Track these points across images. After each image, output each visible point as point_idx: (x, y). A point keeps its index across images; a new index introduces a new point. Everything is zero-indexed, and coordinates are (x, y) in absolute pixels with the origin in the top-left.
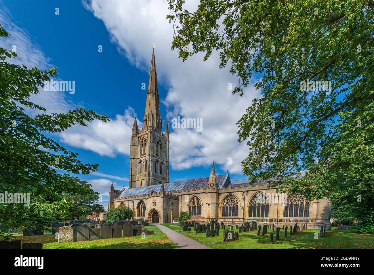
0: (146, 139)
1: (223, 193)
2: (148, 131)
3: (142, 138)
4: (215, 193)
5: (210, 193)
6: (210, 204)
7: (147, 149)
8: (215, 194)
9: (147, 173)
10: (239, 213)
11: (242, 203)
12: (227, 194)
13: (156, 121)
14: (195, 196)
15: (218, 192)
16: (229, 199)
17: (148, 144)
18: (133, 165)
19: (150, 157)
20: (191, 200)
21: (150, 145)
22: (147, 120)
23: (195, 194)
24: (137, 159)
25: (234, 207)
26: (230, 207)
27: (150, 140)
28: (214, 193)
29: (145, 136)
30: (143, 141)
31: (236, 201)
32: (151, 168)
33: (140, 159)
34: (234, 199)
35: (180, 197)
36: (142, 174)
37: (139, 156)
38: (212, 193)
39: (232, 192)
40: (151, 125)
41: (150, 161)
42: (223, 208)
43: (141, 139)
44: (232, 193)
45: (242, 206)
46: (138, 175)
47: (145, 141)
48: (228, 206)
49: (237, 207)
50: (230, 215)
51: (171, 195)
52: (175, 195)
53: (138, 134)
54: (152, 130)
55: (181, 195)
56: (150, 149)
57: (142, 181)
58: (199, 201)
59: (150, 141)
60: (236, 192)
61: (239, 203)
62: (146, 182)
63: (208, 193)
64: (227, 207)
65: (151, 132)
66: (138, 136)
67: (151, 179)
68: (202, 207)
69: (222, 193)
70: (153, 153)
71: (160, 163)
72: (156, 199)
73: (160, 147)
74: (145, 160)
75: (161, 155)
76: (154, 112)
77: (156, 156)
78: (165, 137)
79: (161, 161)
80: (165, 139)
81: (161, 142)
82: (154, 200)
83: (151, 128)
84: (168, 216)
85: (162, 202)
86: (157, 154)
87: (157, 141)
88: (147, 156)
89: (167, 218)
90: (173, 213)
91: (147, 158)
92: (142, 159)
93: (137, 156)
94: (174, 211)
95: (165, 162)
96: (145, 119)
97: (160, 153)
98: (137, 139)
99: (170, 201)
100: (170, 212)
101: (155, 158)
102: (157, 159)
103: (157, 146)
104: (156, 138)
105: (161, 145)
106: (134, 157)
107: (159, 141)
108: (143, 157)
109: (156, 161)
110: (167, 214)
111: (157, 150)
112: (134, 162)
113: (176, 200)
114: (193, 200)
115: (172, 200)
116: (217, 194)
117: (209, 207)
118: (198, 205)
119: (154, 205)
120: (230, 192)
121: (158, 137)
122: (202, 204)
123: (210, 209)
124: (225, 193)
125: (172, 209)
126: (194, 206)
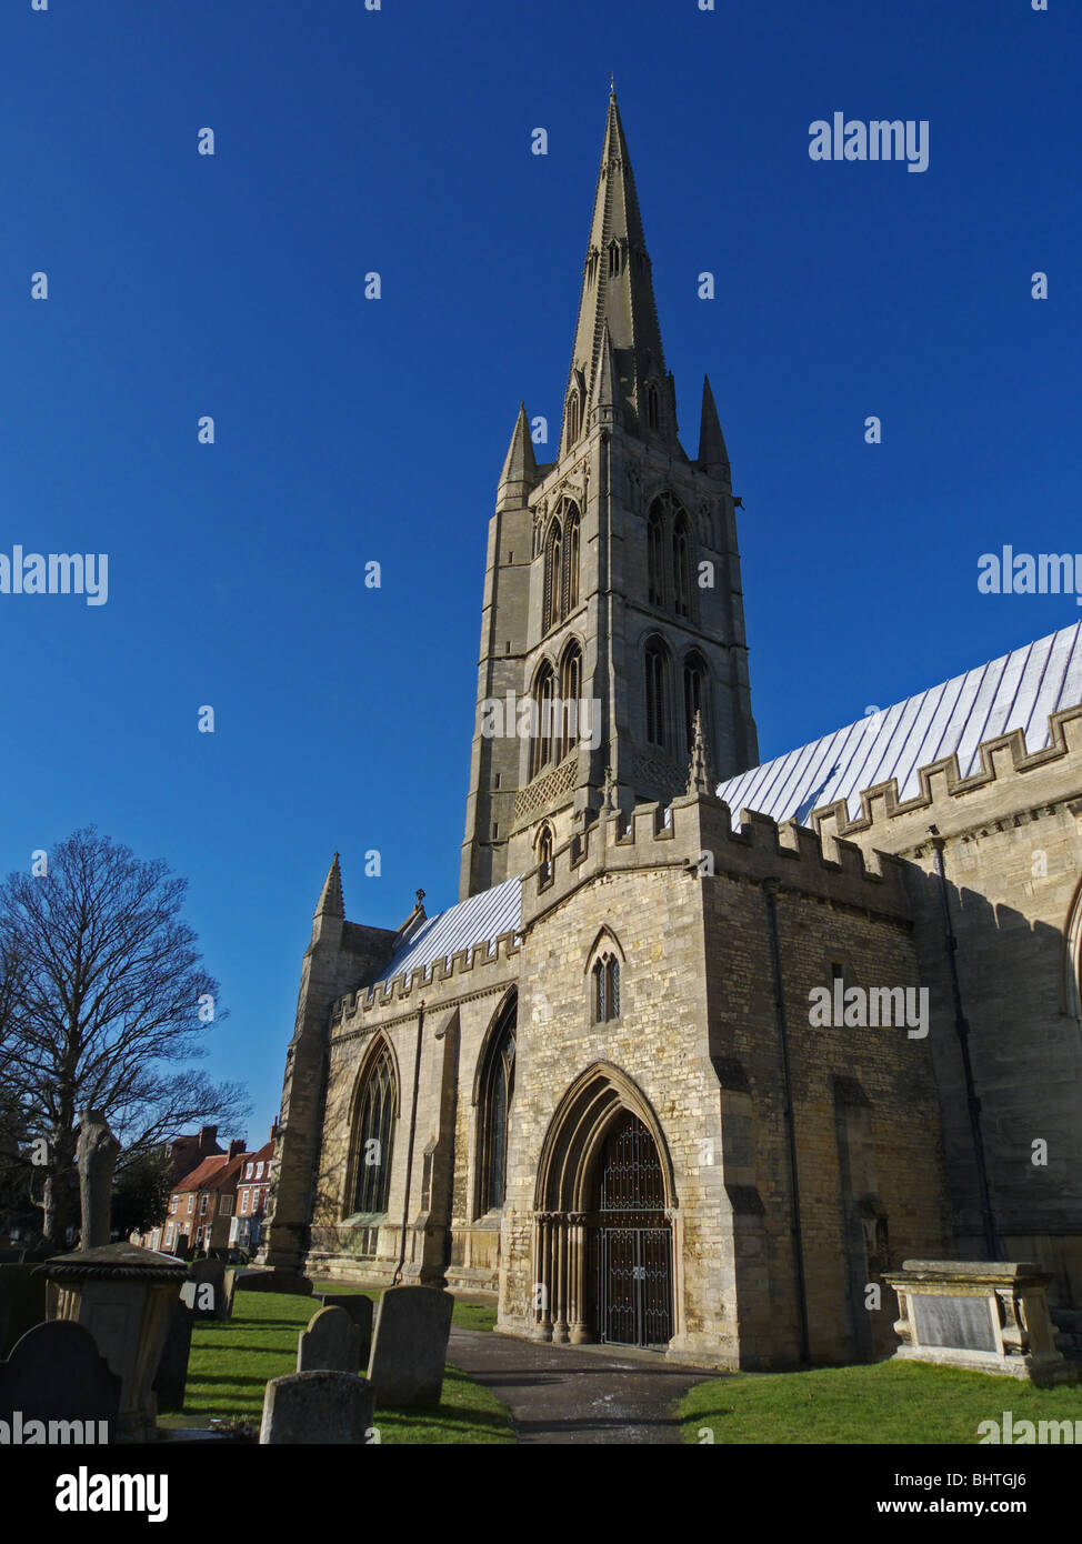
0: (577, 497)
2: (588, 441)
7: (588, 556)
17: (589, 526)
19: (601, 613)
22: (588, 391)
24: (524, 656)
29: (571, 481)
33: (540, 650)
37: (532, 637)
40: (607, 400)
41: (603, 639)
43: (550, 508)
47: (574, 513)
53: (534, 485)
54: (610, 426)
56: (602, 554)
65: (605, 438)
66: (534, 498)
70: (620, 580)
71: (683, 654)
72: (628, 914)
73: (675, 538)
74: (572, 648)
75: (682, 598)
76: (626, 340)
77: (643, 602)
78: (706, 472)
79: (686, 640)
80: (702, 481)
81: (678, 505)
82: (603, 932)
83: (605, 412)
84: (806, 1200)
85: (696, 942)
86: (657, 591)
87: (650, 500)
88: (586, 609)
89: (796, 1232)
90: (868, 1146)
91: (584, 626)
92: (554, 647)
93: (523, 633)
94: (871, 1107)
95: (720, 652)
96: (574, 391)
97: (676, 587)
98: (526, 523)
99: (802, 926)
100: (815, 1112)
101: (641, 615)
102: (656, 623)
103: (650, 537)
104: (643, 476)
105: (681, 524)
106: (505, 646)
107: (664, 501)
108: (560, 629)
109: (649, 640)
110: (782, 1166)
111: (650, 561)
112: (500, 683)
113: (875, 916)
115: (829, 913)
121: (653, 473)
125: (840, 1065)
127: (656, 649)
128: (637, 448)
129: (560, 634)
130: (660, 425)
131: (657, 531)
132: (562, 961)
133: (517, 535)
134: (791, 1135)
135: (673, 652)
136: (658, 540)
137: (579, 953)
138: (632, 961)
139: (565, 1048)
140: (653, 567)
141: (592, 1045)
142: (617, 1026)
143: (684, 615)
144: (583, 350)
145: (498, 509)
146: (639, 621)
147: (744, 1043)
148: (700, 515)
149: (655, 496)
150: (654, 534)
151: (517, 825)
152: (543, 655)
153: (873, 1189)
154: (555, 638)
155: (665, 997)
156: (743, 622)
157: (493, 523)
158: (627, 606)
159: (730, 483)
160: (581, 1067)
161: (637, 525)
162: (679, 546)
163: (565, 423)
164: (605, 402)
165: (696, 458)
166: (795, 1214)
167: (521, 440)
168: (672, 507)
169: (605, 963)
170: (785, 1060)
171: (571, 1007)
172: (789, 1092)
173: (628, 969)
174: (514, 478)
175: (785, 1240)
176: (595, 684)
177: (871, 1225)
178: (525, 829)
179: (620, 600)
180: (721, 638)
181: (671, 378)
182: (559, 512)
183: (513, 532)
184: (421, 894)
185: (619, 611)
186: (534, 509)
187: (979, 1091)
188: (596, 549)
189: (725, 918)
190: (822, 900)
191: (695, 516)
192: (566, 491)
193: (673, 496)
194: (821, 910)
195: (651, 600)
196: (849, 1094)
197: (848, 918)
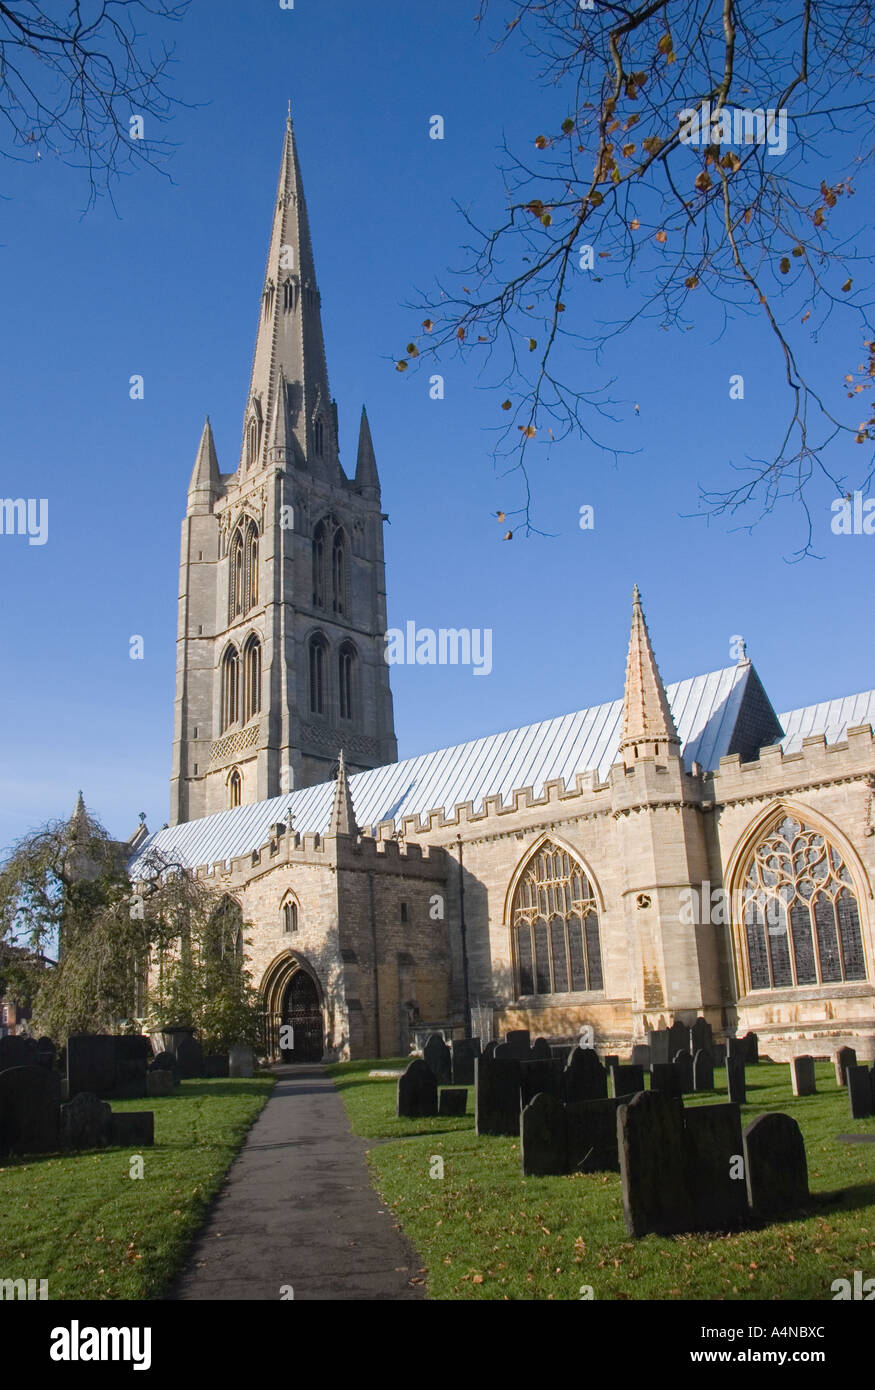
0: (256, 517)
1: (732, 803)
2: (266, 473)
3: (235, 514)
4: (676, 804)
5: (636, 809)
6: (653, 895)
7: (265, 570)
8: (676, 815)
9: (261, 719)
12: (758, 805)
13: (310, 414)
14: (548, 845)
15: (693, 798)
16: (777, 846)
17: (266, 543)
18: (191, 679)
19: (276, 619)
20: (525, 874)
21: (277, 547)
22: (265, 419)
23: (545, 825)
24: (214, 638)
25: (823, 910)
26: (799, 913)
27: (277, 520)
28: (667, 805)
29: (251, 502)
30: (243, 529)
31: (835, 856)
32: (283, 687)
33: (227, 636)
34: (815, 839)
36: (235, 728)
37: (220, 624)
38: (654, 806)
39: (789, 792)
40: (282, 442)
41: (277, 637)
43: (234, 519)
44: (793, 797)
46: (215, 738)
47: (253, 529)
49: (849, 907)
50: (806, 975)
52: (414, 848)
53: (220, 497)
54: (284, 465)
55: (462, 844)
56: (277, 572)
57: (238, 775)
58: (572, 878)
59: (278, 527)
60: (816, 787)
61: (853, 869)
62: (260, 772)
63: (626, 812)
65: (278, 478)
66: (219, 507)
67: (284, 755)
68: (603, 923)
69: (721, 806)
70: (291, 593)
71: (338, 645)
72: (301, 884)
73: (334, 550)
74: (253, 641)
75: (339, 599)
76: (298, 376)
77: (308, 606)
78: (360, 493)
79: (341, 634)
80: (357, 502)
81: (337, 524)
82: (288, 891)
83: (280, 452)
84: (382, 1004)
85: (334, 901)
86: (319, 595)
87: (314, 524)
88: (264, 612)
89: (377, 1016)
90: (413, 981)
91: (263, 625)
92: (239, 637)
93: (213, 620)
94: (417, 964)
95: (367, 639)
96: (253, 417)
97: (334, 589)
98: (212, 527)
99: (387, 889)
100: (389, 970)
101: (306, 618)
102: (318, 623)
103: (314, 551)
104: (309, 503)
105: (339, 539)
106: (198, 628)
107: (325, 522)
108: (243, 623)
109: (312, 637)
110: (372, 992)
111: (314, 570)
112: (195, 658)
113: (426, 879)
114: (534, 877)
115: (401, 881)
116: (693, 810)
117: (646, 923)
118: (573, 914)
119: (288, 929)
120: (780, 793)
121: (317, 500)
122: (597, 898)
123: (657, 939)
124: (748, 805)
125: (402, 948)
126: (546, 917)
127: (318, 642)
128: (305, 479)
129: (243, 627)
130: (324, 453)
131: (320, 545)
132: (267, 901)
133: (205, 537)
134: (376, 979)
135: (331, 644)
136: (320, 553)
137: (276, 899)
138: (304, 907)
139: (269, 943)
140: (316, 575)
141: (284, 941)
142: (297, 934)
143: (341, 612)
144: (260, 381)
145: (190, 511)
146: (306, 623)
147: (355, 943)
148: (354, 530)
149: (318, 519)
150: (317, 548)
151: (212, 767)
152: (229, 641)
153: (414, 996)
154: (238, 629)
155: (320, 924)
156: (385, 616)
157: (185, 523)
158: (296, 612)
159: (380, 503)
160: (279, 952)
161: (305, 544)
162: (337, 556)
163: (245, 442)
164: (279, 444)
165: (353, 478)
166: (377, 1009)
167: (207, 453)
168: (332, 525)
169: (290, 906)
170: (375, 949)
171: (273, 924)
172: (377, 960)
173: (301, 910)
174: (202, 488)
175: (372, 1019)
176: (272, 673)
177: (412, 1012)
178: (220, 770)
179: (291, 609)
180: (368, 630)
181: (334, 406)
182: (241, 524)
183: (202, 534)
184: (142, 817)
185: (290, 618)
186: (219, 517)
187: (468, 955)
188: (272, 568)
189: (348, 890)
190: (398, 875)
191: (350, 532)
192: (247, 511)
193: (333, 517)
194: (397, 880)
195: (315, 603)
196: (405, 960)
197: (411, 882)
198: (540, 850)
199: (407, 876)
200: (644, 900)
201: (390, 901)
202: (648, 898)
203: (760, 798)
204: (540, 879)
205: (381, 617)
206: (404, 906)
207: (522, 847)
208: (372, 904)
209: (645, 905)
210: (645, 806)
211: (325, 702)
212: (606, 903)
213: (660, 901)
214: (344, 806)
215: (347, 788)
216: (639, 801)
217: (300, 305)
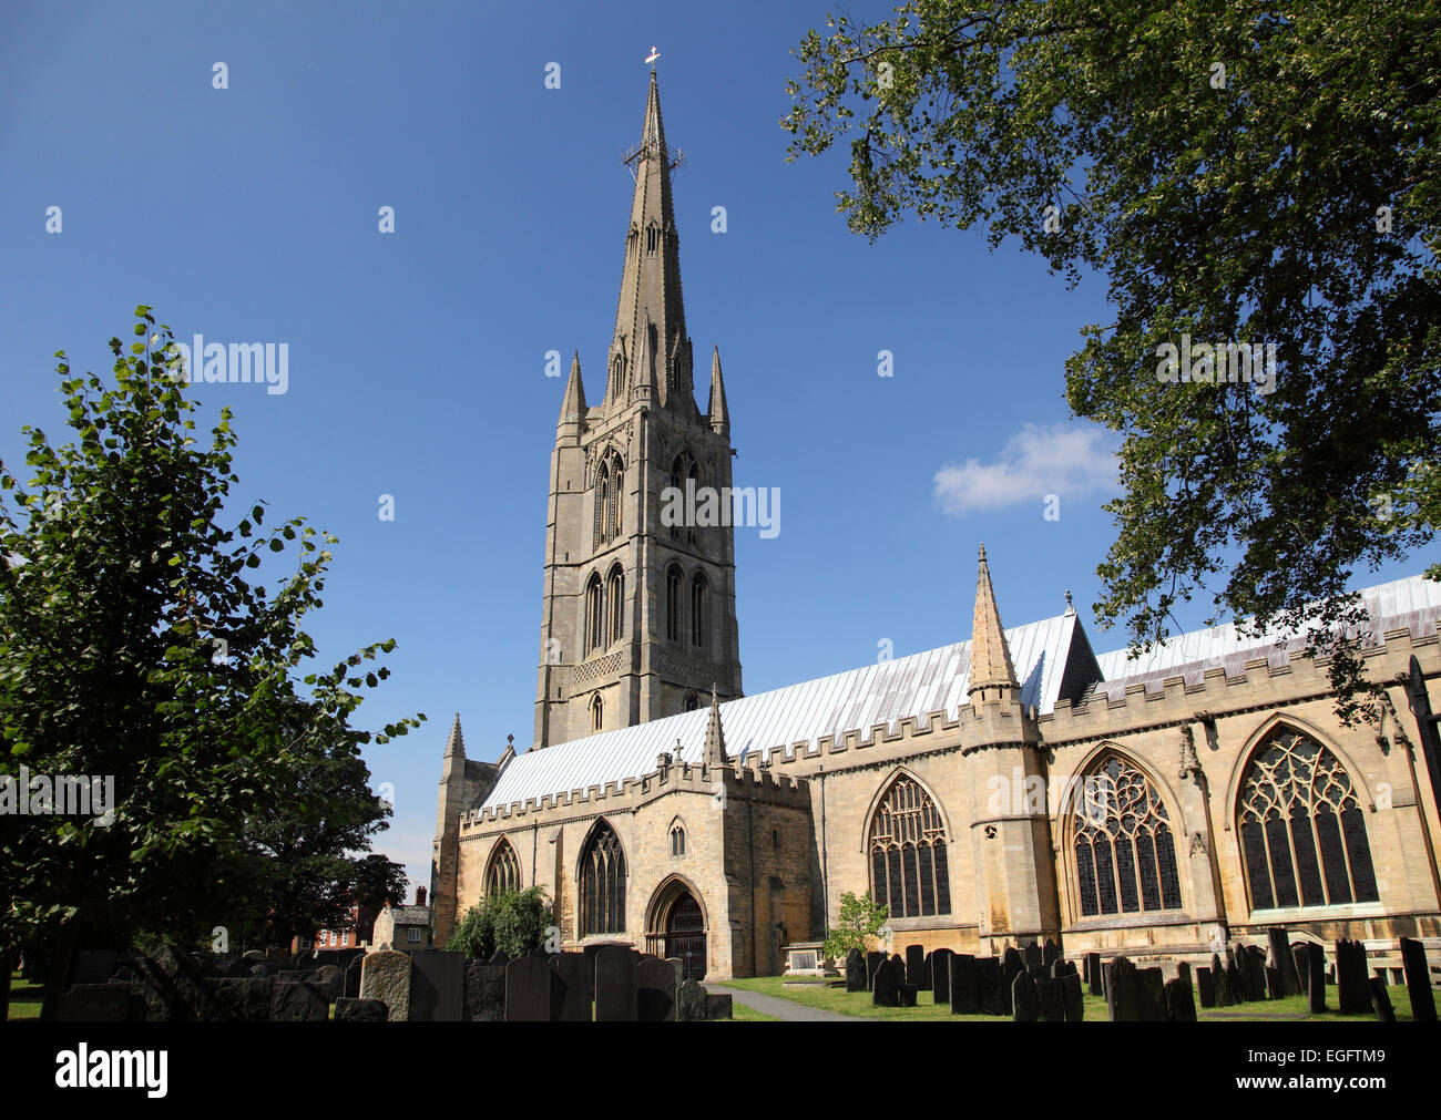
0: (622, 451)
1: (1065, 744)
2: (632, 411)
3: (601, 447)
4: (1016, 744)
5: (984, 747)
6: (999, 826)
7: (628, 505)
8: (1017, 753)
9: (622, 646)
10: (1186, 884)
11: (1188, 809)
12: (1087, 747)
13: (669, 352)
14: (903, 777)
15: (1033, 738)
17: (631, 479)
18: (557, 605)
19: (639, 551)
20: (881, 805)
21: (641, 481)
22: (629, 357)
23: (899, 760)
24: (578, 566)
25: (1144, 842)
26: (1123, 844)
27: (642, 454)
29: (617, 436)
30: (609, 462)
31: (1154, 794)
32: (645, 616)
33: (592, 564)
34: (1137, 778)
35: (815, 786)
36: (597, 653)
37: (586, 550)
38: (1000, 746)
39: (1114, 735)
40: (647, 381)
41: (639, 569)
42: (1082, 850)
43: (599, 452)
44: (1118, 740)
45: (1192, 830)
46: (578, 663)
47: (619, 462)
48: (1111, 838)
49: (1165, 839)
50: (1130, 906)
51: (767, 776)
52: (785, 780)
53: (586, 430)
54: (648, 404)
55: (823, 775)
56: (641, 505)
57: (598, 699)
58: (925, 809)
59: (642, 462)
60: (1137, 731)
61: (1169, 807)
62: (621, 698)
63: (975, 750)
64: (1102, 846)
65: (645, 415)
66: (586, 440)
67: (645, 681)
68: (951, 850)
69: (1056, 746)
70: (653, 525)
71: (691, 574)
74: (616, 569)
75: (693, 531)
76: (659, 316)
77: (667, 537)
78: (712, 429)
79: (694, 564)
80: (710, 436)
81: (692, 459)
82: (676, 817)
83: (645, 391)
84: (757, 925)
87: (673, 459)
88: (627, 543)
89: (753, 936)
90: (781, 903)
91: (626, 556)
92: (603, 565)
93: (577, 547)
94: (785, 888)
95: (716, 569)
96: (618, 355)
98: (579, 459)
99: (762, 816)
100: (763, 892)
101: (665, 548)
102: (675, 553)
103: (672, 485)
104: (669, 439)
105: (694, 473)
106: (565, 554)
107: (682, 457)
108: (607, 552)
109: (670, 567)
110: (749, 913)
112: (561, 584)
113: (793, 808)
114: (889, 806)
115: (772, 808)
116: (1031, 750)
117: (993, 852)
118: (924, 842)
119: (675, 853)
120: (1107, 736)
121: (676, 436)
122: (945, 828)
123: (1002, 867)
124: (1079, 746)
125: (774, 872)
126: (900, 845)
127: (674, 572)
128: (667, 418)
129: (607, 556)
130: (681, 390)
131: (678, 478)
133: (572, 469)
134: (753, 900)
135: (686, 573)
136: (677, 486)
137: (663, 822)
138: (691, 831)
139: (656, 868)
141: (671, 865)
142: (682, 857)
143: (694, 543)
145: (559, 443)
146: (664, 552)
148: (707, 465)
149: (676, 454)
150: (675, 481)
151: (575, 691)
152: (594, 568)
153: (782, 919)
154: (603, 557)
156: (732, 547)
157: (554, 454)
158: (657, 543)
159: (729, 438)
160: (666, 875)
161: (665, 478)
163: (612, 379)
164: (644, 383)
166: (753, 930)
167: (575, 386)
168: (689, 460)
169: (677, 830)
170: (752, 872)
171: (661, 848)
172: (754, 883)
173: (688, 834)
174: (571, 421)
175: (749, 939)
176: (634, 603)
177: (780, 931)
178: (582, 694)
179: (651, 540)
180: (717, 561)
182: (606, 457)
183: (570, 466)
184: (511, 738)
185: (650, 548)
186: (586, 449)
188: (636, 501)
189: (731, 817)
190: (770, 804)
191: (704, 467)
192: (613, 443)
193: (689, 452)
194: (770, 809)
195: (672, 535)
196: (776, 884)
197: (781, 810)
198: (895, 783)
199: (778, 805)
200: (991, 831)
201: (765, 826)
202: (995, 830)
203: (1089, 739)
204: (895, 809)
205: (729, 548)
206: (775, 832)
207: (879, 778)
208: (751, 831)
209: (992, 836)
210: (992, 746)
211: (679, 630)
212: (954, 833)
213: (1005, 833)
214: (717, 736)
215: (719, 719)
216: (987, 741)
217: (661, 248)
